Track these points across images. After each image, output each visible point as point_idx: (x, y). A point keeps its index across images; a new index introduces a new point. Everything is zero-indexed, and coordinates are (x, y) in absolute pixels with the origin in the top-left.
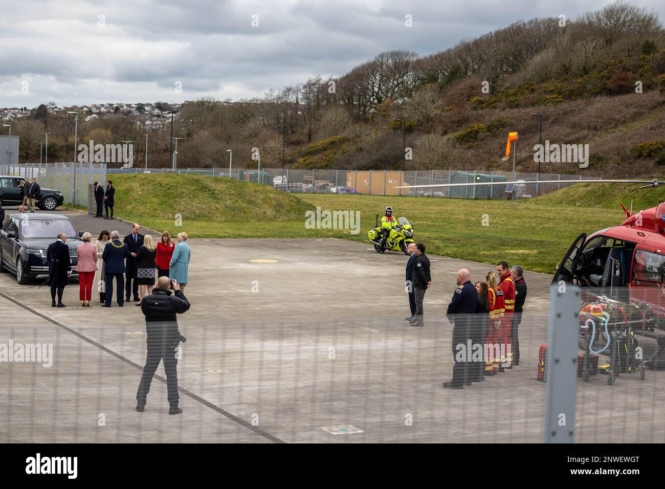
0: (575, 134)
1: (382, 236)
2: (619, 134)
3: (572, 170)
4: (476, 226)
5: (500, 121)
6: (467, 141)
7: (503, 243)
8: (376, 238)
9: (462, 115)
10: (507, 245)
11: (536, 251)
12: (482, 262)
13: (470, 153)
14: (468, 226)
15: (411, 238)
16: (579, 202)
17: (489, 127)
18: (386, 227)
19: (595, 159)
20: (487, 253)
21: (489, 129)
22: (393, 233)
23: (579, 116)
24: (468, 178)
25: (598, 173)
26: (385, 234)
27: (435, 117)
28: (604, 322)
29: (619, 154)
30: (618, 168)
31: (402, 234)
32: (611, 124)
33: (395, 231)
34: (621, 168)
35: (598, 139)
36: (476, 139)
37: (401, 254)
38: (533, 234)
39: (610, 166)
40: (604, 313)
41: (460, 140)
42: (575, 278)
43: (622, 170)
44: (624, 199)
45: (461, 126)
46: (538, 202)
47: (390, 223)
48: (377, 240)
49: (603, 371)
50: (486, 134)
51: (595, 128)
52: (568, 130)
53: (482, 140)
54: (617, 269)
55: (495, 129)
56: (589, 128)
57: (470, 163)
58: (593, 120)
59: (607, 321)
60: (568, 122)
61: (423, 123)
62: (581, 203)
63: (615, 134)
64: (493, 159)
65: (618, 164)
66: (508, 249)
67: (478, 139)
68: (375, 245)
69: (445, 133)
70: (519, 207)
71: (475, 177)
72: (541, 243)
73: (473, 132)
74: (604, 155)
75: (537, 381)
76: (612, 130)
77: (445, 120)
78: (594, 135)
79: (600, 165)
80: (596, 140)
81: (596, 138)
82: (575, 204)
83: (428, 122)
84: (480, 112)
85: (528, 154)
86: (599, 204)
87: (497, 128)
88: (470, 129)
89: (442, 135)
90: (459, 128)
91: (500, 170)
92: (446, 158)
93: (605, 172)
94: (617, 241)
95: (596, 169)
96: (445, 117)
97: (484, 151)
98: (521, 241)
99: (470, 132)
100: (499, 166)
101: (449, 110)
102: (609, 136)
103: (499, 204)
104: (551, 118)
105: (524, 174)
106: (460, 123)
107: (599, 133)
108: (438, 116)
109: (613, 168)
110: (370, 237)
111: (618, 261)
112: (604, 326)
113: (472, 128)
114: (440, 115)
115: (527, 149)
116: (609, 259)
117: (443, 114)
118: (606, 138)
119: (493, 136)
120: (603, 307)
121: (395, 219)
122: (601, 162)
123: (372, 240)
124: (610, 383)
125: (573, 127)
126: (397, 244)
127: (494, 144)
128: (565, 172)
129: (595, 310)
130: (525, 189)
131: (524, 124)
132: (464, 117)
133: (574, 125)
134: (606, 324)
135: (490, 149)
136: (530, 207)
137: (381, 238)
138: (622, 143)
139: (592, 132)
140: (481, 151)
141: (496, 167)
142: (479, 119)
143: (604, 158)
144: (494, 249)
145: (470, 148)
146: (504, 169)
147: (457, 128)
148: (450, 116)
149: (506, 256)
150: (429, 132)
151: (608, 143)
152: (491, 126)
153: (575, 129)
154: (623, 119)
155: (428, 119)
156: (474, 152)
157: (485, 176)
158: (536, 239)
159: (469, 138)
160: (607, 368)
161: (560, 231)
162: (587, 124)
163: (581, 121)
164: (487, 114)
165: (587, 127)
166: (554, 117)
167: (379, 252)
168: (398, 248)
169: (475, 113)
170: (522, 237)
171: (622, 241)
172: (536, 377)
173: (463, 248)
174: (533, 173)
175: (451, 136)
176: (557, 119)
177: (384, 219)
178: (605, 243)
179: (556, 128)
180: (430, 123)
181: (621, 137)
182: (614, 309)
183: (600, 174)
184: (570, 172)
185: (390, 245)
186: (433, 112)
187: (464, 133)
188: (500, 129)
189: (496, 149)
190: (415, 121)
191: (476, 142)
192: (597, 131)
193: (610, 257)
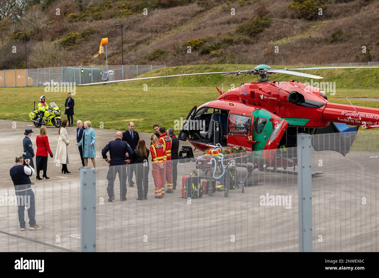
0: (143, 36)
1: (39, 116)
2: (173, 35)
3: (144, 61)
4: (93, 105)
5: (90, 30)
6: (68, 45)
7: (119, 115)
8: (35, 117)
9: (62, 27)
10: (121, 116)
11: (142, 119)
12: (109, 129)
13: (71, 53)
14: (88, 105)
15: (59, 116)
16: (153, 84)
17: (83, 34)
18: (42, 110)
19: (159, 53)
20: (110, 123)
21: (83, 36)
22: (47, 113)
23: (144, 24)
24: (75, 71)
25: (162, 63)
26: (41, 114)
27: (43, 29)
28: (221, 159)
29: (174, 48)
30: (175, 58)
31: (53, 114)
32: (166, 28)
33: (48, 112)
34: (177, 58)
35: (158, 39)
36: (74, 43)
37: (54, 128)
38: (134, 108)
39: (169, 57)
40: (220, 154)
41: (63, 44)
42: (190, 134)
43: (178, 60)
44: (183, 79)
45: (62, 35)
46: (125, 85)
47: (44, 107)
48: (35, 119)
49: (219, 190)
50: (81, 39)
51: (156, 31)
52: (138, 34)
53: (79, 43)
54: (217, 127)
55: (87, 36)
56: (152, 32)
57: (71, 60)
58: (154, 26)
59: (222, 158)
60: (137, 28)
61: (34, 33)
62: (155, 84)
63: (170, 35)
64: (87, 57)
65: (175, 55)
66: (123, 119)
67: (76, 43)
68: (34, 122)
69: (53, 40)
70: (114, 90)
71: (80, 70)
72: (143, 114)
73: (72, 39)
74: (164, 50)
75: (182, 199)
76: (167, 32)
77: (50, 31)
78: (156, 37)
79: (162, 56)
80: (157, 39)
81: (157, 38)
82: (151, 85)
83: (38, 33)
84: (75, 24)
85: (112, 52)
86: (167, 84)
87: (88, 35)
88: (69, 37)
89: (50, 42)
90: (61, 36)
91: (93, 64)
92: (55, 58)
93: (167, 62)
94: (216, 109)
95: (160, 60)
96: (50, 29)
97: (80, 52)
98: (129, 113)
99: (70, 39)
100: (92, 61)
101: (52, 24)
102: (166, 36)
103: (99, 88)
104: (125, 26)
105: (112, 66)
106: (62, 32)
107: (159, 34)
108: (45, 28)
109: (171, 59)
110: (30, 117)
111: (217, 122)
112: (221, 162)
113: (71, 35)
114: (46, 27)
115: (111, 48)
116: (211, 121)
117: (48, 27)
118: (164, 38)
119: (86, 41)
120: (219, 150)
121: (47, 104)
122: (163, 55)
123: (32, 119)
124: (226, 196)
125: (141, 31)
126: (50, 121)
127: (88, 46)
128: (140, 63)
129: (215, 153)
130: (114, 77)
131: (107, 31)
132: (64, 28)
133: (141, 30)
134: (222, 161)
135: (85, 50)
136: (122, 89)
137: (38, 117)
138: (176, 41)
139: (154, 34)
140: (78, 52)
141: (90, 62)
142: (75, 29)
143: (165, 52)
144: (114, 119)
145: (70, 50)
146: (96, 63)
147: (60, 36)
148: (54, 28)
149: (123, 124)
150: (41, 40)
151: (166, 41)
152: (84, 34)
153: (142, 33)
154: (174, 24)
155: (38, 31)
156: (74, 52)
157: (86, 69)
158: (137, 111)
159: (69, 43)
160: (221, 187)
161: (151, 104)
162: (150, 29)
163: (146, 27)
164: (80, 25)
165: (151, 31)
166: (127, 25)
167: (37, 127)
168: (51, 123)
169: (71, 25)
170: (128, 110)
171: (218, 109)
172: (181, 196)
173: (93, 120)
174: (118, 65)
175: (57, 41)
176: (129, 26)
177: (40, 104)
178: (206, 111)
179: (129, 33)
180: (40, 34)
181: (174, 37)
182: (225, 151)
183: (163, 63)
184: (143, 63)
185: (45, 122)
186: (41, 25)
187: (65, 39)
188: (91, 36)
189: (89, 50)
190: (29, 32)
191: (74, 46)
192: (157, 33)
193: (212, 120)
